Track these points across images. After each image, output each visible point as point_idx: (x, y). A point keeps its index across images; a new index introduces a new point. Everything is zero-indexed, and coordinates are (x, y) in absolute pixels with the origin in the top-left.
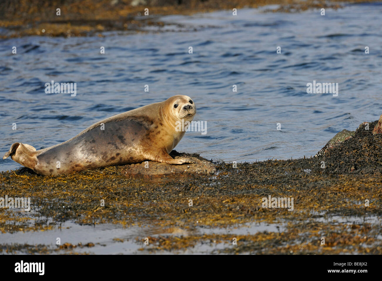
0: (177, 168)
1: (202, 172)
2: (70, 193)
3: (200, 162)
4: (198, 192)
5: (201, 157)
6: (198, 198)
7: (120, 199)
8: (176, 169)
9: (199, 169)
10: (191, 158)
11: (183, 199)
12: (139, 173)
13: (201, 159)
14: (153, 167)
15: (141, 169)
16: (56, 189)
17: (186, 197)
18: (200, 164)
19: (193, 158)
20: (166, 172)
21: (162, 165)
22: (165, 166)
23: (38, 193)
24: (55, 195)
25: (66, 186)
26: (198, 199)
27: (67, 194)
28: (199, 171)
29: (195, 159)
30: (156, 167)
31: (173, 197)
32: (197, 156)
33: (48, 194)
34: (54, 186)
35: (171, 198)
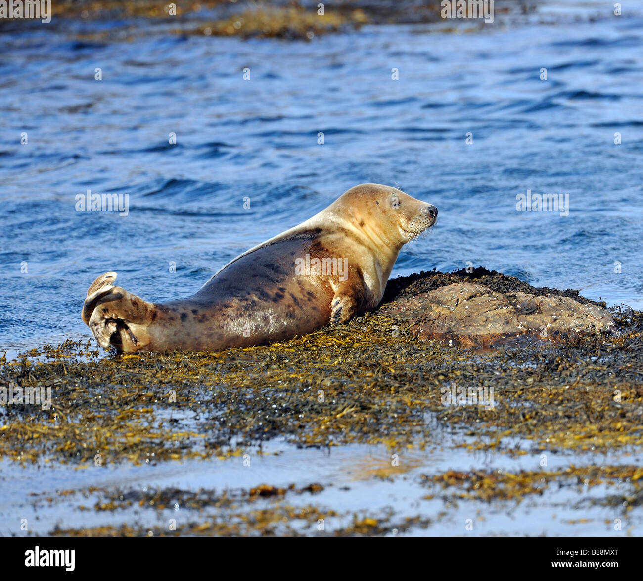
0: (531, 320)
1: (584, 328)
2: (302, 376)
3: (581, 307)
4: (571, 376)
5: (581, 297)
6: (567, 387)
7: (400, 389)
8: (529, 322)
9: (577, 322)
10: (561, 300)
11: (533, 389)
12: (449, 332)
13: (583, 301)
14: (479, 317)
15: (454, 323)
16: (274, 366)
17: (540, 386)
18: (580, 313)
19: (564, 299)
20: (508, 329)
21: (498, 314)
22: (505, 317)
23: (233, 376)
24: (271, 380)
25: (296, 360)
26: (564, 391)
27: (295, 379)
28: (577, 326)
29: (570, 300)
30: (484, 319)
31: (513, 385)
32: (573, 294)
33: (255, 379)
34: (268, 359)
35: (509, 387)
